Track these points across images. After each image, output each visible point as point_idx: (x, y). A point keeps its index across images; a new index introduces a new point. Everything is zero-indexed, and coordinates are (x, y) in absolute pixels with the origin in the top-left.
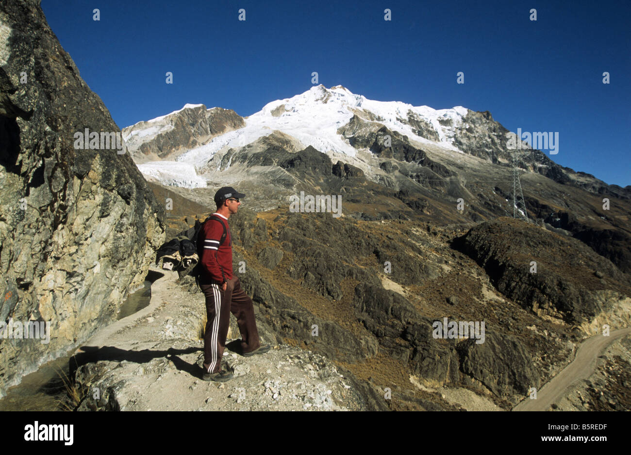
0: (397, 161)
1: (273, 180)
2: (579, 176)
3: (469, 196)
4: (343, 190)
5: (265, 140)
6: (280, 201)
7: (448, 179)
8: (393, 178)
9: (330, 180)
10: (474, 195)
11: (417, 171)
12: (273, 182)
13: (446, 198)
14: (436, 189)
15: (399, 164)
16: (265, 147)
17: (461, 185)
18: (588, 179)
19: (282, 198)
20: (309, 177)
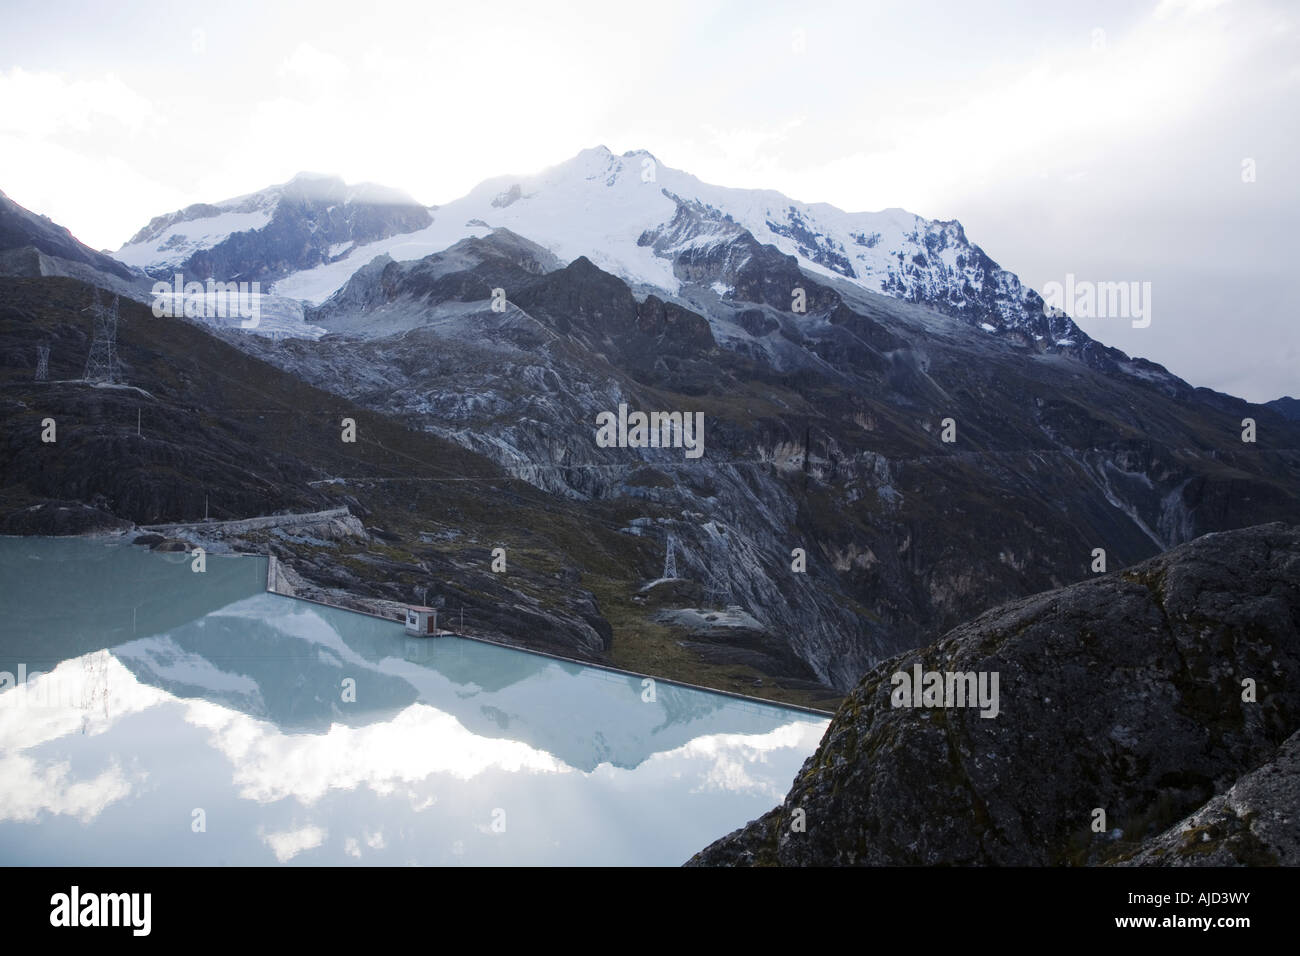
0: (777, 311)
1: (489, 331)
2: (1137, 366)
3: (939, 393)
4: (660, 364)
5: (472, 246)
6: (506, 377)
7: (889, 355)
8: (767, 347)
9: (629, 341)
10: (949, 393)
11: (822, 333)
12: (490, 333)
13: (889, 397)
14: (865, 376)
15: (781, 317)
16: (474, 261)
17: (921, 369)
18: (1155, 374)
19: (514, 371)
20: (577, 330)
